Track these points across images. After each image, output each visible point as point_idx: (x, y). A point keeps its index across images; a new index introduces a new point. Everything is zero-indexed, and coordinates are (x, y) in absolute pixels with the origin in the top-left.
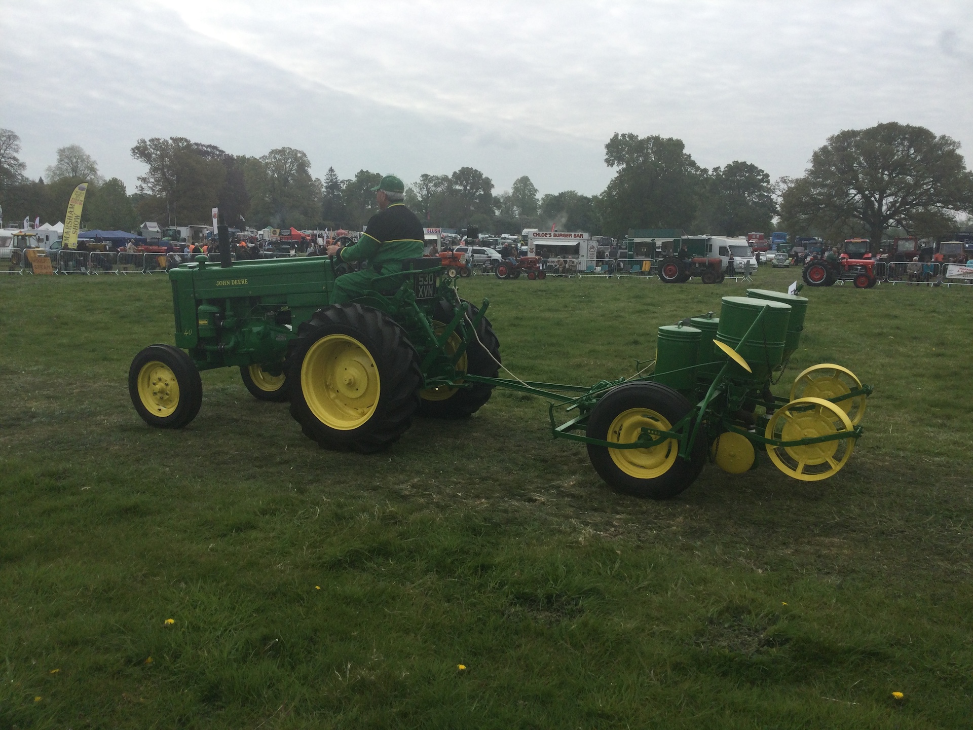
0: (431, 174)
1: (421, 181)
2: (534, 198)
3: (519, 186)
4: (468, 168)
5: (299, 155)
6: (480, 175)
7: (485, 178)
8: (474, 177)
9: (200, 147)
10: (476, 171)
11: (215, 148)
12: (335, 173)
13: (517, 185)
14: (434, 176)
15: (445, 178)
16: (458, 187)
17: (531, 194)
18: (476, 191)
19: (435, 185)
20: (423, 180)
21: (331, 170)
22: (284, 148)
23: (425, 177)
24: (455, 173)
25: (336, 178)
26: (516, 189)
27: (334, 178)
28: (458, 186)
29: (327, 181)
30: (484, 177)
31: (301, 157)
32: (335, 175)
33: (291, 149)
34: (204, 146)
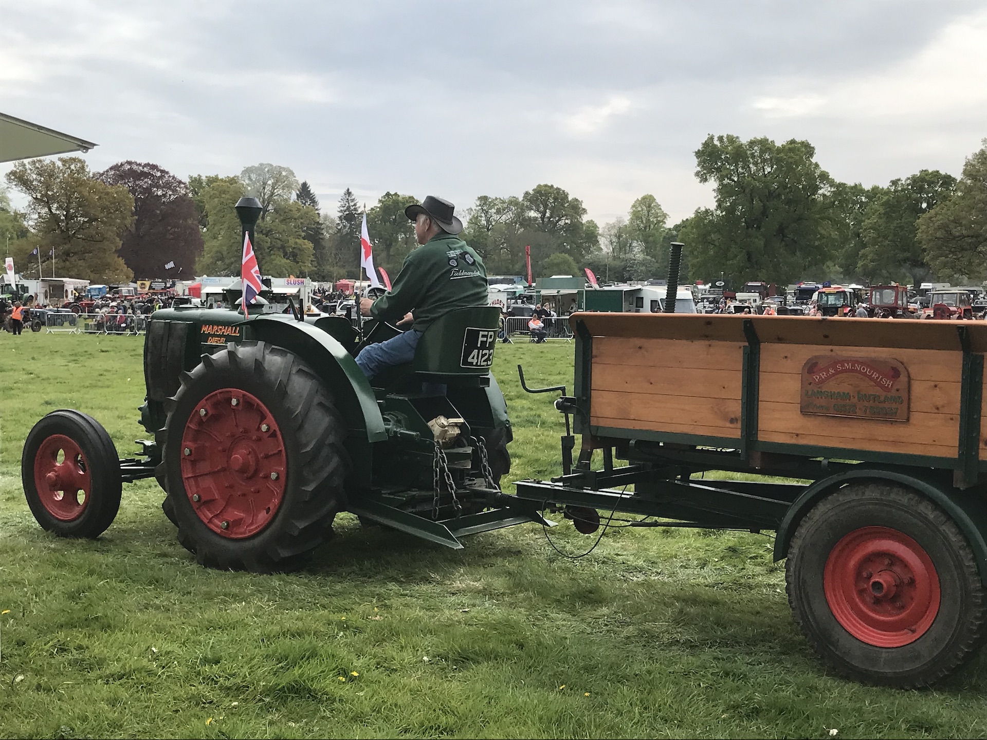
0: (492, 195)
1: (477, 206)
2: (664, 227)
3: (640, 209)
4: (546, 186)
5: (284, 173)
6: (565, 196)
7: (573, 199)
8: (555, 199)
9: (135, 167)
10: (558, 189)
11: (154, 167)
12: (353, 197)
13: (636, 208)
14: (496, 199)
15: (513, 202)
16: (533, 214)
17: (659, 222)
18: (559, 220)
19: (498, 212)
20: (480, 205)
21: (349, 193)
22: (261, 165)
23: (484, 199)
24: (527, 193)
25: (355, 205)
26: (636, 215)
27: (352, 204)
28: (532, 211)
29: (342, 209)
30: (570, 198)
31: (286, 177)
32: (353, 200)
33: (271, 165)
34: (140, 165)
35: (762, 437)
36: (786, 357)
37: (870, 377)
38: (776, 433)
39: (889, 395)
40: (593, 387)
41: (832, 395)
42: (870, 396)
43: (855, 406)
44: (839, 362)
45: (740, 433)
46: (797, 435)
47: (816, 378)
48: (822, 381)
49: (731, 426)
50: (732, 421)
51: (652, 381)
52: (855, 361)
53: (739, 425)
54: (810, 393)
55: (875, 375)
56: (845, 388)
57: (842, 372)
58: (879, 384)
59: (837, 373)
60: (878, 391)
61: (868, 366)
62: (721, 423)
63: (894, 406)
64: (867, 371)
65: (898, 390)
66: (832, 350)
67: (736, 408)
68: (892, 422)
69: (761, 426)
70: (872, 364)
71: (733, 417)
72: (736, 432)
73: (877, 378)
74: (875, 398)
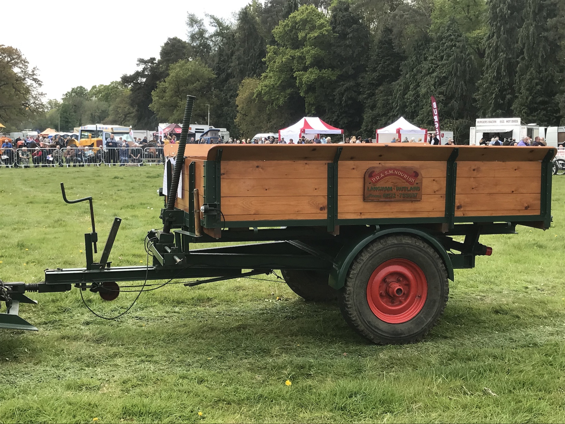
35: (340, 217)
36: (354, 169)
37: (402, 177)
38: (349, 214)
39: (413, 186)
40: (222, 195)
41: (382, 189)
42: (403, 188)
43: (395, 194)
44: (386, 170)
45: (327, 216)
46: (361, 213)
47: (374, 180)
48: (377, 182)
49: (321, 212)
50: (322, 209)
51: (267, 188)
52: (394, 169)
53: (326, 211)
54: (370, 189)
55: (405, 176)
56: (389, 185)
57: (388, 175)
58: (407, 181)
59: (385, 176)
60: (406, 185)
61: (402, 172)
62: (314, 211)
63: (415, 192)
64: (401, 174)
65: (417, 184)
66: (380, 164)
67: (324, 201)
68: (412, 201)
69: (339, 210)
70: (404, 170)
71: (322, 206)
72: (323, 216)
73: (407, 178)
74: (405, 189)
